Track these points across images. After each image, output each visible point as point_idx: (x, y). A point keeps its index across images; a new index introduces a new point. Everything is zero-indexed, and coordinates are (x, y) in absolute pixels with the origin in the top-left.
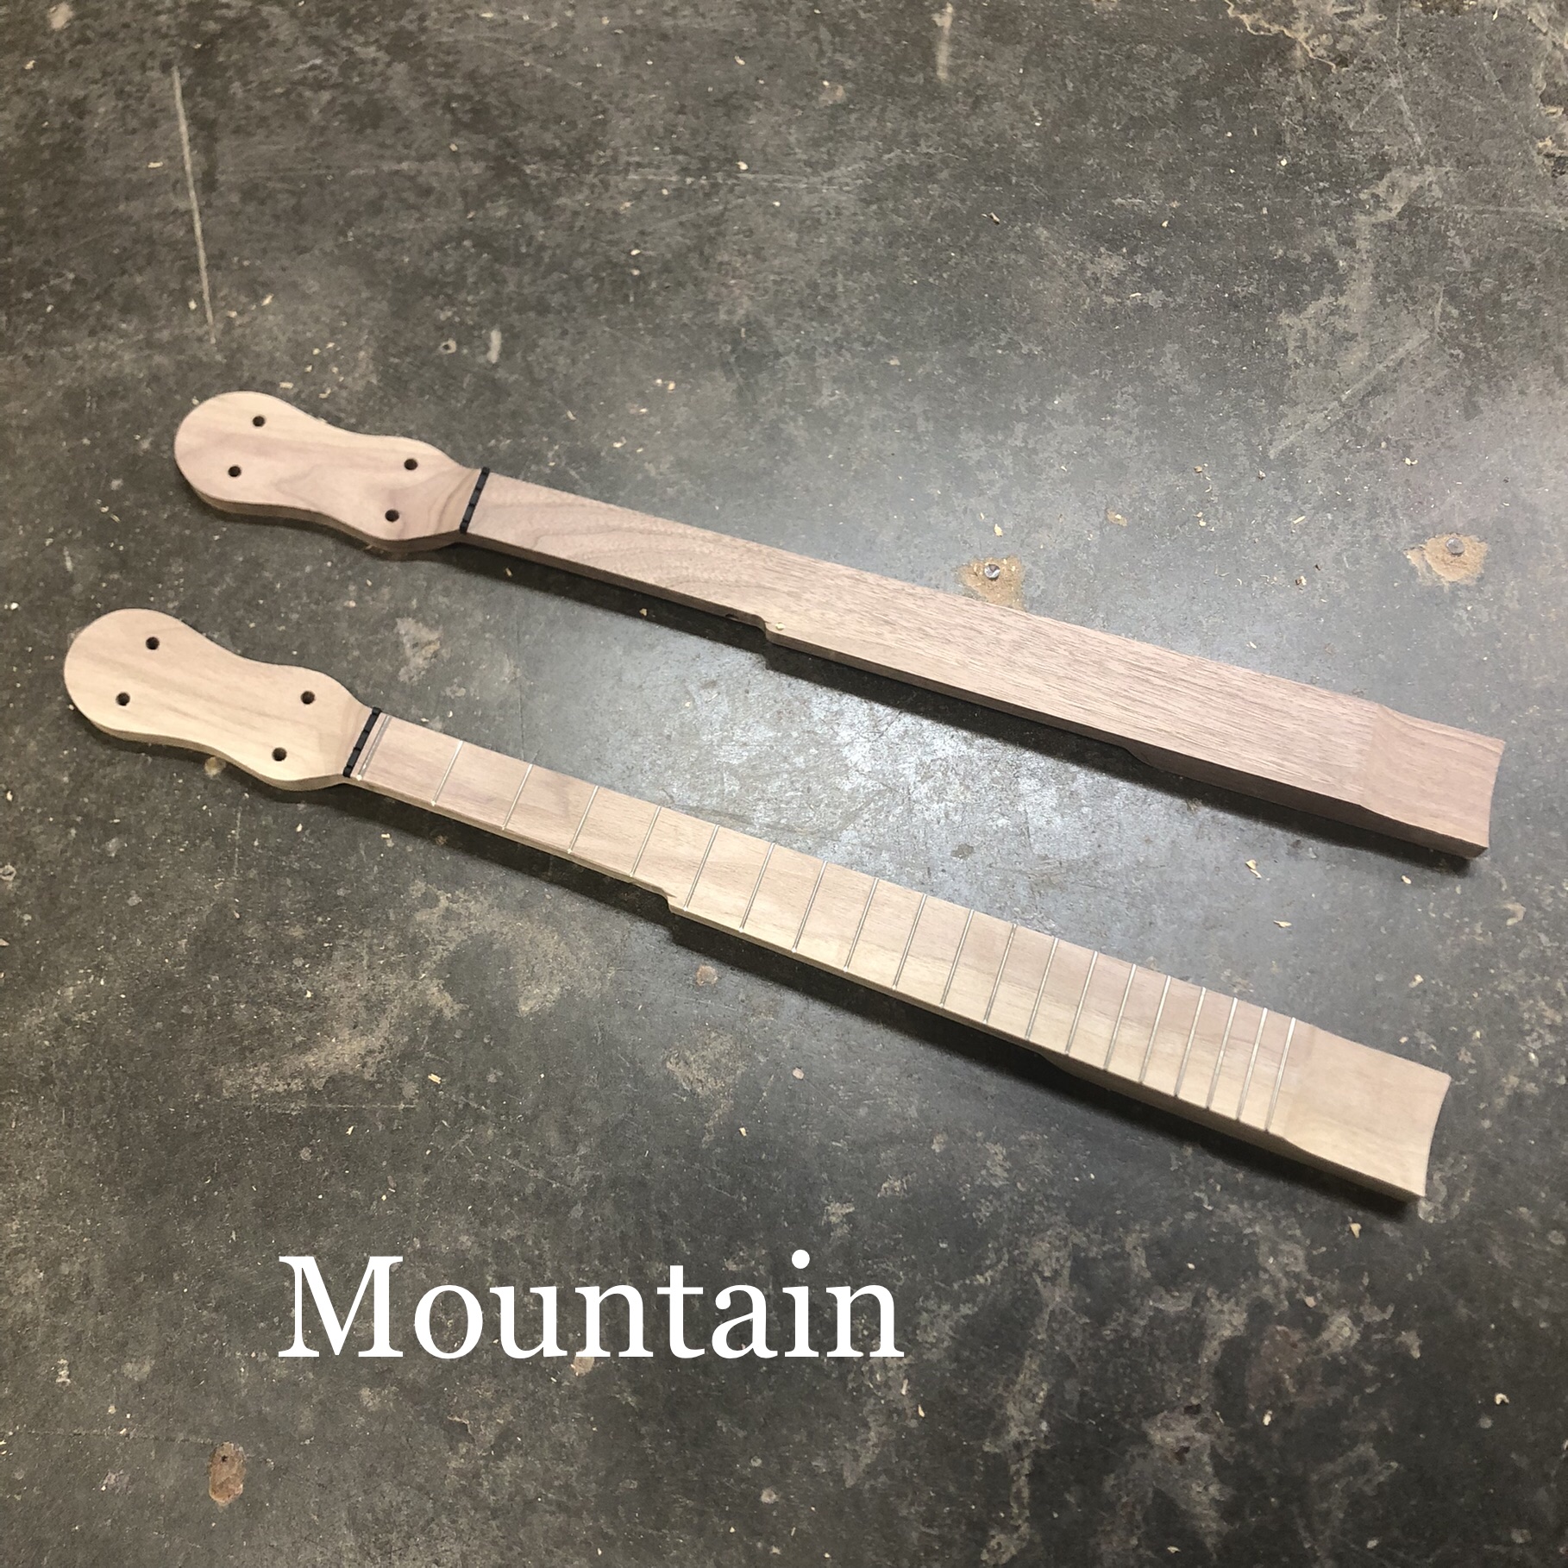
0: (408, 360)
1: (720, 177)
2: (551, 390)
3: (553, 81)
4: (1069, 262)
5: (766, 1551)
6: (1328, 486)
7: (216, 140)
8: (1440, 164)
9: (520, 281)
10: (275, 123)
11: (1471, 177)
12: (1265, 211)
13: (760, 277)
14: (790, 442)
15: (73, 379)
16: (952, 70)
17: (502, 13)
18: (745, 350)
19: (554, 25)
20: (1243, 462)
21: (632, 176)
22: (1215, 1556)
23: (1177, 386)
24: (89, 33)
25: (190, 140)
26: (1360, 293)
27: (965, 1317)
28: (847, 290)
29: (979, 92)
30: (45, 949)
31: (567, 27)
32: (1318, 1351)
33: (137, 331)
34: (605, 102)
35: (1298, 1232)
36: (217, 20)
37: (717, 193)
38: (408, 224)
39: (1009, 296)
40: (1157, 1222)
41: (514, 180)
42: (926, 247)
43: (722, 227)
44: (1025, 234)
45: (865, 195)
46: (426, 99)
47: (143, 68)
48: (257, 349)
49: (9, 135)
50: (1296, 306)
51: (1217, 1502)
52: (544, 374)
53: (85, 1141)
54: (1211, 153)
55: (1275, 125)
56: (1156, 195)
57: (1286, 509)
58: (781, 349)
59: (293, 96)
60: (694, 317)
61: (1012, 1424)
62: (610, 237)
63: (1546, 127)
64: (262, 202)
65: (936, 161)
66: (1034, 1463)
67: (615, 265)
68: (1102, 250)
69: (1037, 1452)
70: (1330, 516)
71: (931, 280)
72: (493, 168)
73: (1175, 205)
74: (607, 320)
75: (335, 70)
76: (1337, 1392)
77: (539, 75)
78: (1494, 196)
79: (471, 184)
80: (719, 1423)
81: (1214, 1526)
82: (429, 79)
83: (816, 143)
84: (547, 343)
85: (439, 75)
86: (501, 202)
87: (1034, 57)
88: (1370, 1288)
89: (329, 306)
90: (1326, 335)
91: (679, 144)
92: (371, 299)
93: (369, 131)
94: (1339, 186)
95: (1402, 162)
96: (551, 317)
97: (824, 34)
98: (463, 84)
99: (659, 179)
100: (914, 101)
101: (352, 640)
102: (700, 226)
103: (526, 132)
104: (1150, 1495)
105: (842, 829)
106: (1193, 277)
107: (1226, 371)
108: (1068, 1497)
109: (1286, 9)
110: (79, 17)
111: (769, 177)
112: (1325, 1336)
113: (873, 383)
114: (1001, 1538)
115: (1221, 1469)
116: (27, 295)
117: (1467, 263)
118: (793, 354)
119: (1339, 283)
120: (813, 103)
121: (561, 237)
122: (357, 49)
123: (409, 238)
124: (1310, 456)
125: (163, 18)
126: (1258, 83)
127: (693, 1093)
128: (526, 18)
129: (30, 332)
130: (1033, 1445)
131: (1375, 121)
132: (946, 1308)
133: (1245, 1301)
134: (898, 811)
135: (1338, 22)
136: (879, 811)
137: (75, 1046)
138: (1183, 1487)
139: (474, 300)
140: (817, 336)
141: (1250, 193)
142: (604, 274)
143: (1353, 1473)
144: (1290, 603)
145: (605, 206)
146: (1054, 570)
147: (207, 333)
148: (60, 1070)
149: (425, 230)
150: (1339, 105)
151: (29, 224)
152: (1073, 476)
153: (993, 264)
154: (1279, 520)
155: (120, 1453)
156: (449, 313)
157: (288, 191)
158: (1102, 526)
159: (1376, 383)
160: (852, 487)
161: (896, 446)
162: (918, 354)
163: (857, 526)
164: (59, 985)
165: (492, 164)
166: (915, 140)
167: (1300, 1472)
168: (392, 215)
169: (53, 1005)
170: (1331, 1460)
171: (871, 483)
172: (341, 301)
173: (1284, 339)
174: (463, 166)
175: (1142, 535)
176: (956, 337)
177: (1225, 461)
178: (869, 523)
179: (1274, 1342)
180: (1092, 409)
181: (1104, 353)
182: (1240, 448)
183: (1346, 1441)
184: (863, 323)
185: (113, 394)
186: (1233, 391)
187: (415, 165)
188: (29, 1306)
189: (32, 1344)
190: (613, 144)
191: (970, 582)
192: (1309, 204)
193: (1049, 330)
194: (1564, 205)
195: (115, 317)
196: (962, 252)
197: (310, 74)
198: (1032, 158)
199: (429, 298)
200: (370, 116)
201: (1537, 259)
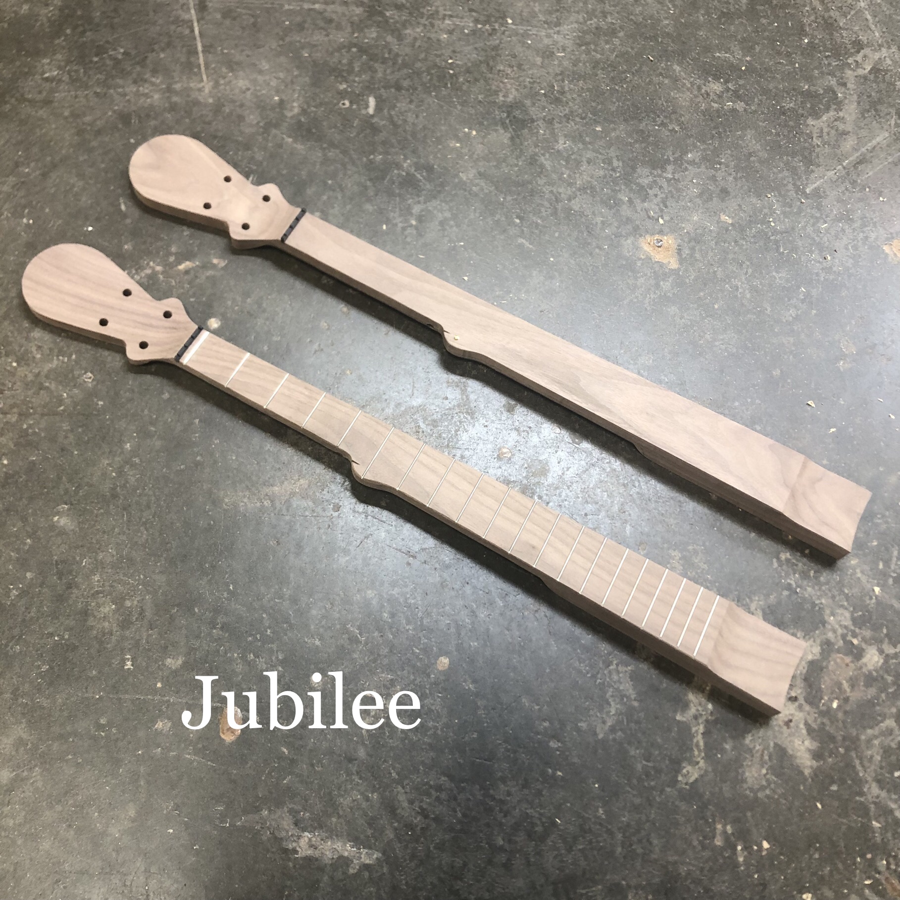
0: (322, 109)
1: (497, 26)
2: (405, 131)
4: (692, 83)
5: (554, 773)
6: (839, 209)
8: (889, 48)
9: (385, 71)
12: (797, 65)
13: (521, 79)
14: (542, 166)
15: (124, 107)
18: (514, 117)
20: (792, 194)
21: (447, 22)
22: (810, 780)
23: (755, 153)
26: (850, 111)
28: (570, 90)
30: (112, 421)
32: (861, 668)
33: (162, 83)
35: (846, 603)
37: (495, 34)
38: (318, 37)
39: (661, 99)
40: (767, 596)
41: (380, 19)
42: (614, 71)
43: (500, 52)
44: (668, 68)
45: (578, 41)
48: (233, 97)
50: (817, 115)
51: (809, 750)
52: (400, 122)
53: (139, 531)
54: (767, 34)
55: (800, 22)
56: (739, 54)
57: (817, 219)
58: (534, 117)
60: (485, 98)
61: (692, 705)
62: (436, 52)
65: (617, 26)
66: (705, 727)
67: (439, 67)
68: (710, 79)
69: (707, 721)
70: (841, 224)
71: (617, 88)
72: (367, 11)
73: (748, 59)
74: (435, 96)
76: (872, 692)
79: (355, 18)
80: (524, 700)
81: (808, 763)
84: (402, 105)
86: (373, 30)
88: (887, 635)
89: (275, 77)
90: (833, 132)
91: (473, 7)
92: (300, 75)
94: (837, 55)
95: (870, 44)
96: (404, 92)
99: (462, 24)
102: (486, 51)
104: (772, 744)
106: (760, 97)
107: (780, 147)
108: (725, 745)
111: (525, 28)
112: (864, 660)
113: (587, 139)
114: (689, 768)
115: (810, 730)
116: (96, 59)
118: (542, 121)
119: (839, 105)
121: (408, 50)
123: (320, 45)
124: (828, 193)
129: (98, 79)
130: (704, 716)
131: (854, 23)
133: (818, 641)
137: (132, 477)
138: (790, 742)
139: (360, 80)
140: (555, 112)
141: (789, 55)
142: (433, 72)
143: (884, 735)
144: (822, 269)
145: (433, 36)
146: (693, 243)
147: (203, 87)
148: (123, 490)
149: (329, 41)
150: (834, 14)
151: (97, 20)
152: (700, 195)
153: (650, 82)
154: (813, 225)
155: (164, 710)
156: (345, 86)
157: (249, 15)
158: (718, 222)
159: (861, 158)
160: (578, 193)
161: (602, 173)
162: (612, 126)
163: (582, 214)
164: (121, 442)
165: (367, 9)
166: (604, 14)
167: (854, 734)
168: (310, 31)
169: (118, 453)
170: (871, 728)
171: (589, 192)
172: (281, 75)
173: (811, 132)
174: (350, 9)
175: (740, 228)
176: (633, 118)
177: (783, 193)
178: (588, 212)
179: (836, 663)
180: (709, 161)
181: (714, 132)
182: (790, 187)
183: (879, 718)
184: (580, 107)
185: (148, 116)
186: (785, 158)
187: (323, 7)
188: (106, 624)
189: (109, 646)
190: (436, 4)
191: (646, 248)
192: (820, 63)
193: (683, 119)
195: (148, 75)
196: (633, 74)
198: (670, 29)
199: (333, 77)
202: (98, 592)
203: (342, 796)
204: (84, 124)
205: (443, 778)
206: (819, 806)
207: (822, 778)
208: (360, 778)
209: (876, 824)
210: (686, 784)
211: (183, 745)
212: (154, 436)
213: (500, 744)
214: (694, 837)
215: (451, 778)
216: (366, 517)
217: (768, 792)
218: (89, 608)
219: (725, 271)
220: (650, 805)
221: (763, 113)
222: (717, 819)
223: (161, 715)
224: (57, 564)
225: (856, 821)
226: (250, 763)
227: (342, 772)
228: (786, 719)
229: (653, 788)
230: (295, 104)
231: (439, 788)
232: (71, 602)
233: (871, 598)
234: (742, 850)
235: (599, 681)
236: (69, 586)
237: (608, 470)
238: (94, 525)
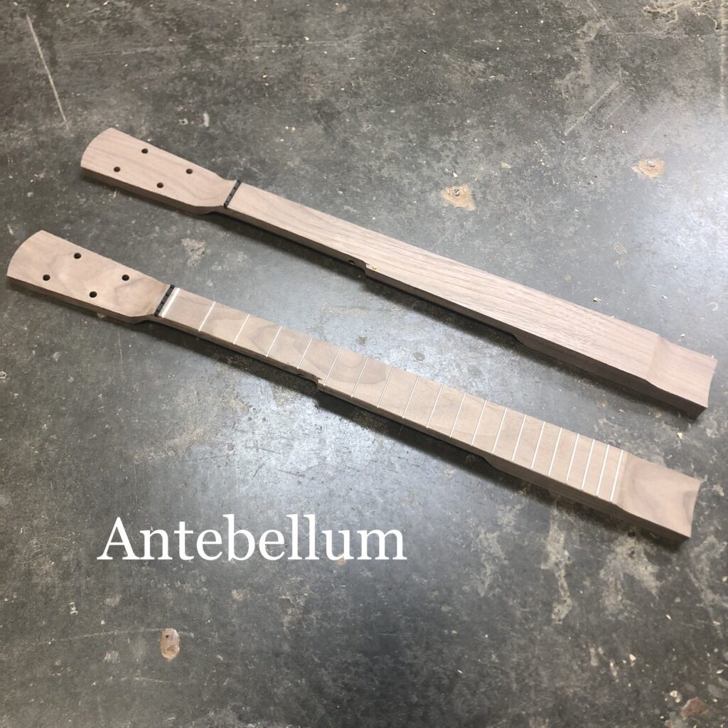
0: (166, 129)
1: (297, 44)
2: (237, 136)
3: (212, 10)
4: (460, 66)
5: (450, 633)
6: (592, 145)
7: (54, 44)
8: (606, 18)
9: (213, 91)
10: (82, 35)
11: (621, 22)
12: (539, 41)
13: (324, 82)
14: (353, 147)
18: (324, 112)
20: (554, 138)
21: (257, 46)
22: (658, 597)
23: (519, 111)
25: (41, 45)
26: (586, 69)
27: (519, 510)
28: (365, 85)
29: (406, 3)
30: (28, 408)
33: (29, 127)
34: (238, 17)
35: (658, 450)
37: (297, 50)
38: (154, 73)
39: (437, 81)
41: (202, 52)
42: (397, 65)
43: (303, 63)
44: (439, 57)
45: (364, 47)
46: (153, 21)
47: (12, 16)
50: (561, 76)
51: (653, 573)
52: (232, 129)
53: (65, 495)
54: (510, 21)
55: (535, 8)
56: (492, 38)
57: (578, 155)
58: (340, 110)
59: (88, 24)
60: (297, 100)
61: (551, 555)
62: (251, 71)
65: (393, 31)
66: (566, 571)
67: (256, 82)
68: (474, 60)
69: (566, 566)
70: (596, 156)
71: (401, 77)
73: (500, 41)
74: (257, 105)
75: (107, 12)
77: (205, 9)
78: (631, 28)
79: (181, 54)
80: (414, 577)
81: (654, 584)
82: (153, 13)
84: (231, 116)
85: (160, 11)
86: (198, 60)
88: (695, 470)
89: (123, 109)
90: (576, 87)
91: (276, 32)
92: (143, 105)
93: (128, 36)
94: (567, 29)
95: (590, 19)
96: (231, 106)
98: (170, 15)
99: (270, 46)
100: (378, 9)
101: (161, 251)
102: (292, 64)
103: (204, 32)
104: (622, 575)
106: (515, 69)
107: (538, 104)
108: (585, 583)
111: (320, 42)
113: (385, 121)
114: (559, 607)
115: (650, 558)
117: (627, 54)
118: (346, 112)
119: (577, 66)
120: (333, 12)
121: (229, 73)
123: (156, 79)
124: (582, 133)
130: (564, 563)
132: (508, 508)
137: (52, 451)
138: (636, 570)
139: (192, 102)
140: (356, 104)
141: (530, 34)
142: (252, 86)
143: (709, 550)
144: (589, 192)
145: (247, 59)
146: (483, 189)
147: (64, 125)
148: (46, 464)
149: (163, 74)
152: (482, 151)
153: (427, 70)
154: (575, 160)
155: (111, 643)
156: (182, 108)
157: (93, 63)
158: (500, 169)
159: (602, 103)
160: (386, 164)
161: (401, 145)
162: (403, 107)
163: (391, 179)
164: (39, 424)
165: (190, 46)
166: (381, 23)
168: (146, 69)
169: (37, 434)
170: (697, 546)
171: (394, 161)
172: (128, 107)
173: (560, 89)
174: (176, 47)
175: (519, 171)
176: (418, 99)
177: (547, 138)
178: (397, 177)
180: (484, 123)
181: (484, 101)
182: (551, 133)
183: (702, 537)
184: (375, 97)
185: (21, 155)
186: (543, 112)
187: (154, 48)
188: (49, 579)
189: (54, 597)
190: (245, 34)
191: (447, 197)
192: (556, 37)
193: (458, 94)
194: (661, 30)
195: (16, 123)
196: (413, 65)
197: (95, 14)
198: (435, 27)
199: (171, 102)
200: (128, 30)
201: (655, 51)
202: (37, 554)
203: (275, 686)
205: (358, 655)
206: (669, 617)
207: (667, 594)
208: (289, 669)
209: (716, 623)
210: (560, 620)
211: (131, 670)
212: (65, 415)
213: (401, 617)
214: (574, 662)
215: (365, 653)
216: (257, 450)
217: (626, 614)
218: (32, 568)
219: (512, 206)
220: (533, 643)
221: (519, 80)
222: (589, 645)
223: (108, 648)
225: (700, 624)
226: (192, 673)
227: (272, 666)
228: (629, 552)
229: (532, 629)
230: (143, 128)
231: (356, 664)
232: (14, 566)
233: (677, 442)
234: (614, 666)
235: (472, 550)
236: (12, 553)
237: (449, 377)
238: (26, 498)
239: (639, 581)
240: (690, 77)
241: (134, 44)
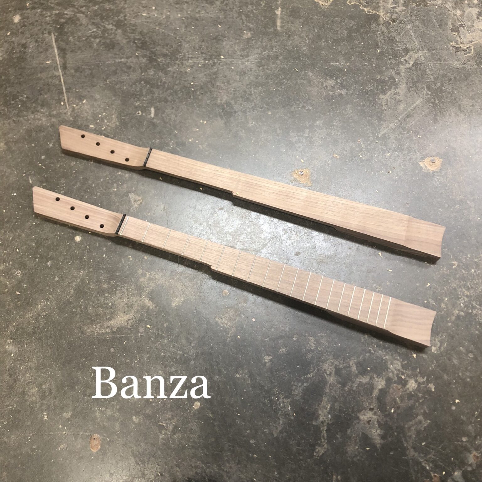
0: (127, 117)
1: (216, 61)
2: (170, 125)
3: (165, 34)
4: (319, 82)
5: (253, 456)
6: (396, 144)
7: (66, 54)
8: (423, 50)
9: (159, 93)
10: (83, 49)
11: (432, 54)
12: (374, 65)
13: (229, 89)
14: (241, 137)
15: (28, 127)
16: (282, 27)
17: (148, 14)
18: (226, 111)
19: (164, 17)
20: (371, 138)
21: (190, 61)
22: (380, 450)
23: (352, 117)
24: (26, 24)
25: (58, 54)
26: (402, 88)
27: (305, 387)
28: (255, 92)
29: (290, 33)
30: (31, 295)
31: (168, 17)
32: (406, 391)
33: (46, 111)
34: (180, 39)
35: (398, 358)
36: (64, 18)
37: (215, 65)
38: (125, 77)
39: (302, 93)
40: (358, 357)
41: (155, 63)
42: (277, 79)
43: (217, 75)
44: (306, 74)
45: (258, 65)
46: (128, 40)
47: (43, 33)
48: (82, 116)
49: (4, 55)
50: (384, 92)
51: (379, 435)
52: (168, 120)
53: (47, 350)
54: (358, 49)
55: (376, 40)
56: (343, 62)
57: (384, 152)
58: (237, 110)
59: (88, 41)
60: (210, 102)
61: (320, 416)
62: (184, 79)
63: (453, 39)
64: (81, 72)
65: (278, 54)
66: (327, 427)
67: (186, 87)
68: (328, 78)
69: (328, 424)
70: (397, 153)
71: (279, 89)
72: (148, 60)
73: (348, 64)
74: (185, 104)
75: (100, 32)
76: (412, 402)
77: (161, 32)
78: (439, 59)
79: (143, 65)
80: (237, 421)
81: (379, 441)
82: (128, 34)
83: (243, 50)
84: (168, 111)
85: (132, 33)
86: (152, 70)
87: (305, 23)
88: (419, 372)
89: (103, 102)
90: (393, 101)
91: (203, 51)
92: (115, 100)
93: (111, 50)
94: (395, 57)
95: (412, 50)
96: (169, 103)
97: (244, 17)
98: (138, 35)
99: (197, 62)
100: (271, 36)
101: (116, 200)
102: (211, 75)
103: (158, 49)
104: (361, 434)
105: (262, 249)
106: (354, 85)
107: (365, 112)
108: (337, 436)
109: (377, 6)
110: (23, 19)
111: (230, 60)
112: (408, 386)
113: (264, 119)
114: (319, 448)
115: (380, 425)
116: (13, 102)
117: (432, 79)
118: (240, 112)
119: (396, 86)
120: (242, 38)
121: (170, 79)
122: (106, 26)
123: (125, 82)
124: (390, 136)
125: (48, 18)
126: (370, 28)
127: (224, 327)
128: (156, 15)
129: (14, 113)
130: (327, 422)
131: (404, 38)
132: (300, 384)
133: (384, 378)
134: (278, 243)
135: (392, 10)
136: (272, 243)
137: (42, 322)
139: (145, 99)
140: (247, 106)
141: (369, 60)
142: (183, 90)
143: (417, 425)
144: (387, 179)
145: (182, 70)
146: (319, 171)
147: (67, 111)
148: (38, 329)
149: (130, 79)
150: (393, 34)
151: (12, 81)
152: (323, 144)
153: (296, 83)
154: (382, 155)
155: (64, 439)
156: (139, 103)
157: (88, 69)
158: (332, 158)
159: (408, 114)
160: (260, 150)
161: (271, 137)
162: (276, 110)
163: (262, 161)
164: (36, 305)
165: (148, 59)
166: (272, 48)
167: (402, 425)
168: (120, 75)
169: (35, 310)
170: (411, 421)
171: (265, 148)
172: (106, 101)
173: (382, 103)
174: (140, 60)
175: (344, 160)
176: (287, 105)
177: (366, 138)
178: (265, 160)
179: (393, 389)
180: (327, 124)
181: (330, 108)
182: (371, 134)
183: (415, 416)
184: (260, 102)
185: (40, 131)
186: (368, 118)
187: (126, 60)
188: (34, 398)
189: (35, 409)
190: (184, 52)
191: (295, 176)
192: (386, 63)
193: (314, 102)
194: (459, 61)
195: (39, 108)
196: (287, 80)
197: (93, 34)
198: (306, 52)
199: (132, 99)
200: (111, 46)
201: (452, 77)
202: (29, 383)
204: (9, 138)
205: (198, 463)
207: (386, 449)
210: (318, 456)
211: (73, 456)
213: (226, 443)
215: (203, 462)
217: (358, 458)
218: (25, 391)
220: (300, 468)
221: (356, 94)
222: (334, 473)
223: (62, 442)
224: (9, 370)
225: (402, 469)
228: (368, 420)
229: (301, 460)
230: (114, 116)
231: (197, 467)
232: (16, 388)
235: (274, 408)
236: (15, 381)
239: (370, 438)
240: (472, 98)
241: (114, 56)
